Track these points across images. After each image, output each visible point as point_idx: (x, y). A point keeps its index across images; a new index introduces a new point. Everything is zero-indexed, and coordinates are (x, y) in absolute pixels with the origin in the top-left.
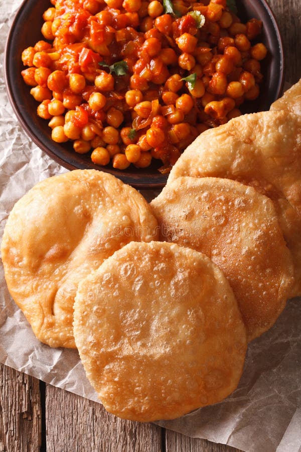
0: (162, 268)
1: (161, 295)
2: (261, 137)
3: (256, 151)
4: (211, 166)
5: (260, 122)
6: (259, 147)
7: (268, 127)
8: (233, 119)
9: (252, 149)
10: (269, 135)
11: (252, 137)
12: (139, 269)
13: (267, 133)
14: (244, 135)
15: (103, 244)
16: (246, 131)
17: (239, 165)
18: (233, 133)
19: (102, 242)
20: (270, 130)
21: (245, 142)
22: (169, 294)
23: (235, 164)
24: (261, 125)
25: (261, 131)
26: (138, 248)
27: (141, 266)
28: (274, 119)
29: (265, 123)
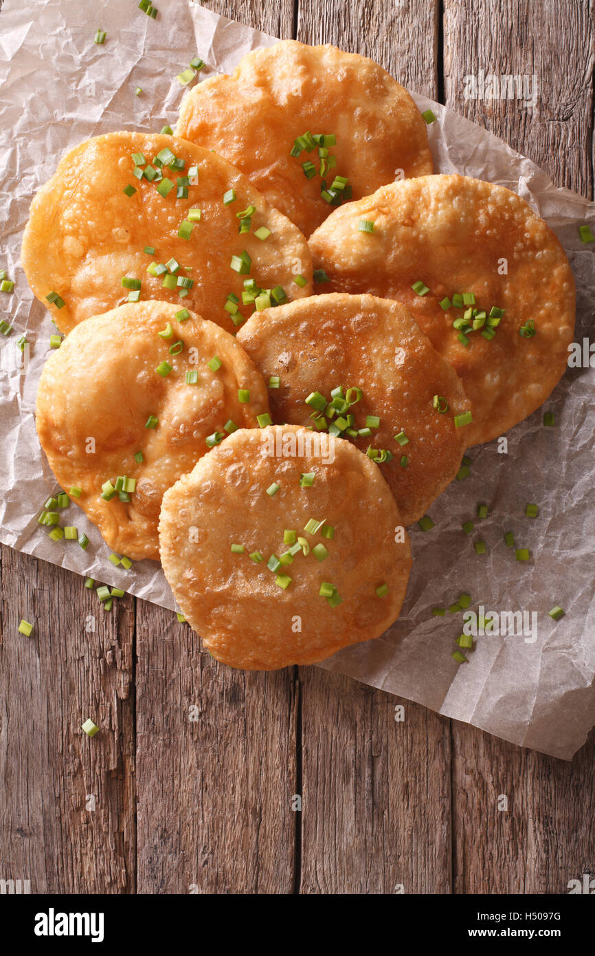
0: (288, 470)
1: (289, 509)
2: (427, 215)
3: (421, 236)
4: (355, 261)
5: (424, 191)
6: (425, 231)
7: (438, 200)
8: (382, 188)
9: (414, 233)
10: (440, 212)
11: (414, 216)
12: (254, 474)
13: (436, 209)
14: (402, 213)
15: (190, 434)
16: (404, 207)
17: (396, 259)
18: (385, 209)
19: (187, 430)
20: (440, 205)
21: (403, 224)
22: (299, 508)
23: (391, 257)
24: (426, 197)
25: (427, 207)
26: (248, 440)
27: (256, 468)
28: (445, 187)
29: (433, 195)
